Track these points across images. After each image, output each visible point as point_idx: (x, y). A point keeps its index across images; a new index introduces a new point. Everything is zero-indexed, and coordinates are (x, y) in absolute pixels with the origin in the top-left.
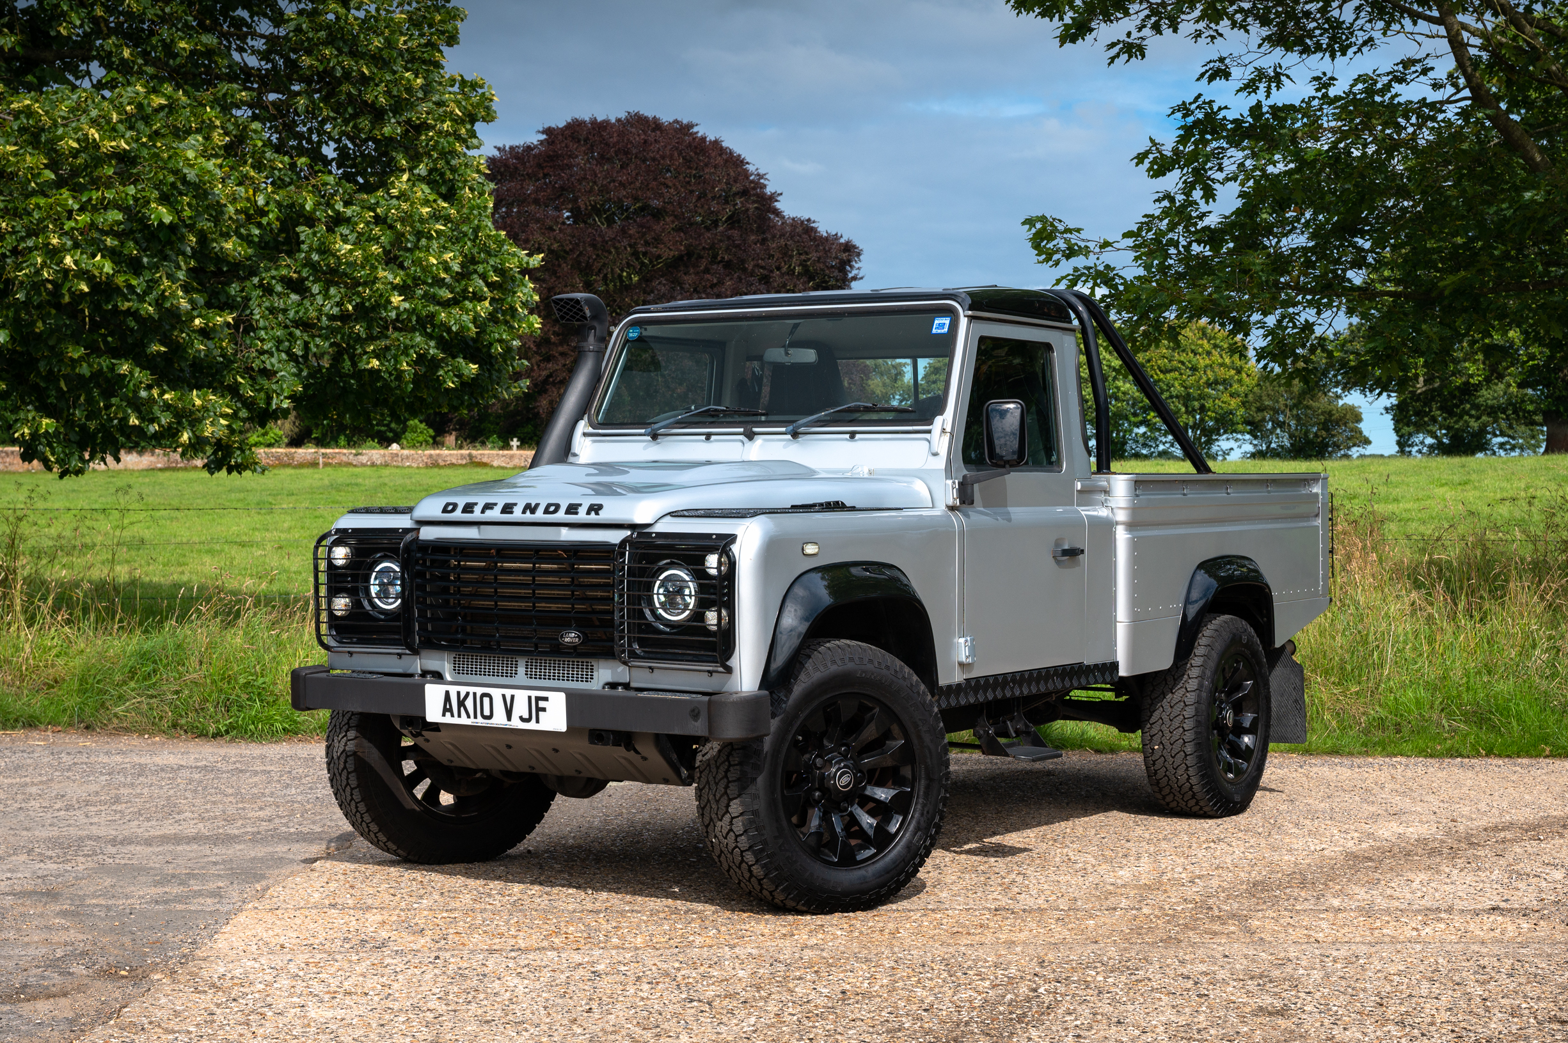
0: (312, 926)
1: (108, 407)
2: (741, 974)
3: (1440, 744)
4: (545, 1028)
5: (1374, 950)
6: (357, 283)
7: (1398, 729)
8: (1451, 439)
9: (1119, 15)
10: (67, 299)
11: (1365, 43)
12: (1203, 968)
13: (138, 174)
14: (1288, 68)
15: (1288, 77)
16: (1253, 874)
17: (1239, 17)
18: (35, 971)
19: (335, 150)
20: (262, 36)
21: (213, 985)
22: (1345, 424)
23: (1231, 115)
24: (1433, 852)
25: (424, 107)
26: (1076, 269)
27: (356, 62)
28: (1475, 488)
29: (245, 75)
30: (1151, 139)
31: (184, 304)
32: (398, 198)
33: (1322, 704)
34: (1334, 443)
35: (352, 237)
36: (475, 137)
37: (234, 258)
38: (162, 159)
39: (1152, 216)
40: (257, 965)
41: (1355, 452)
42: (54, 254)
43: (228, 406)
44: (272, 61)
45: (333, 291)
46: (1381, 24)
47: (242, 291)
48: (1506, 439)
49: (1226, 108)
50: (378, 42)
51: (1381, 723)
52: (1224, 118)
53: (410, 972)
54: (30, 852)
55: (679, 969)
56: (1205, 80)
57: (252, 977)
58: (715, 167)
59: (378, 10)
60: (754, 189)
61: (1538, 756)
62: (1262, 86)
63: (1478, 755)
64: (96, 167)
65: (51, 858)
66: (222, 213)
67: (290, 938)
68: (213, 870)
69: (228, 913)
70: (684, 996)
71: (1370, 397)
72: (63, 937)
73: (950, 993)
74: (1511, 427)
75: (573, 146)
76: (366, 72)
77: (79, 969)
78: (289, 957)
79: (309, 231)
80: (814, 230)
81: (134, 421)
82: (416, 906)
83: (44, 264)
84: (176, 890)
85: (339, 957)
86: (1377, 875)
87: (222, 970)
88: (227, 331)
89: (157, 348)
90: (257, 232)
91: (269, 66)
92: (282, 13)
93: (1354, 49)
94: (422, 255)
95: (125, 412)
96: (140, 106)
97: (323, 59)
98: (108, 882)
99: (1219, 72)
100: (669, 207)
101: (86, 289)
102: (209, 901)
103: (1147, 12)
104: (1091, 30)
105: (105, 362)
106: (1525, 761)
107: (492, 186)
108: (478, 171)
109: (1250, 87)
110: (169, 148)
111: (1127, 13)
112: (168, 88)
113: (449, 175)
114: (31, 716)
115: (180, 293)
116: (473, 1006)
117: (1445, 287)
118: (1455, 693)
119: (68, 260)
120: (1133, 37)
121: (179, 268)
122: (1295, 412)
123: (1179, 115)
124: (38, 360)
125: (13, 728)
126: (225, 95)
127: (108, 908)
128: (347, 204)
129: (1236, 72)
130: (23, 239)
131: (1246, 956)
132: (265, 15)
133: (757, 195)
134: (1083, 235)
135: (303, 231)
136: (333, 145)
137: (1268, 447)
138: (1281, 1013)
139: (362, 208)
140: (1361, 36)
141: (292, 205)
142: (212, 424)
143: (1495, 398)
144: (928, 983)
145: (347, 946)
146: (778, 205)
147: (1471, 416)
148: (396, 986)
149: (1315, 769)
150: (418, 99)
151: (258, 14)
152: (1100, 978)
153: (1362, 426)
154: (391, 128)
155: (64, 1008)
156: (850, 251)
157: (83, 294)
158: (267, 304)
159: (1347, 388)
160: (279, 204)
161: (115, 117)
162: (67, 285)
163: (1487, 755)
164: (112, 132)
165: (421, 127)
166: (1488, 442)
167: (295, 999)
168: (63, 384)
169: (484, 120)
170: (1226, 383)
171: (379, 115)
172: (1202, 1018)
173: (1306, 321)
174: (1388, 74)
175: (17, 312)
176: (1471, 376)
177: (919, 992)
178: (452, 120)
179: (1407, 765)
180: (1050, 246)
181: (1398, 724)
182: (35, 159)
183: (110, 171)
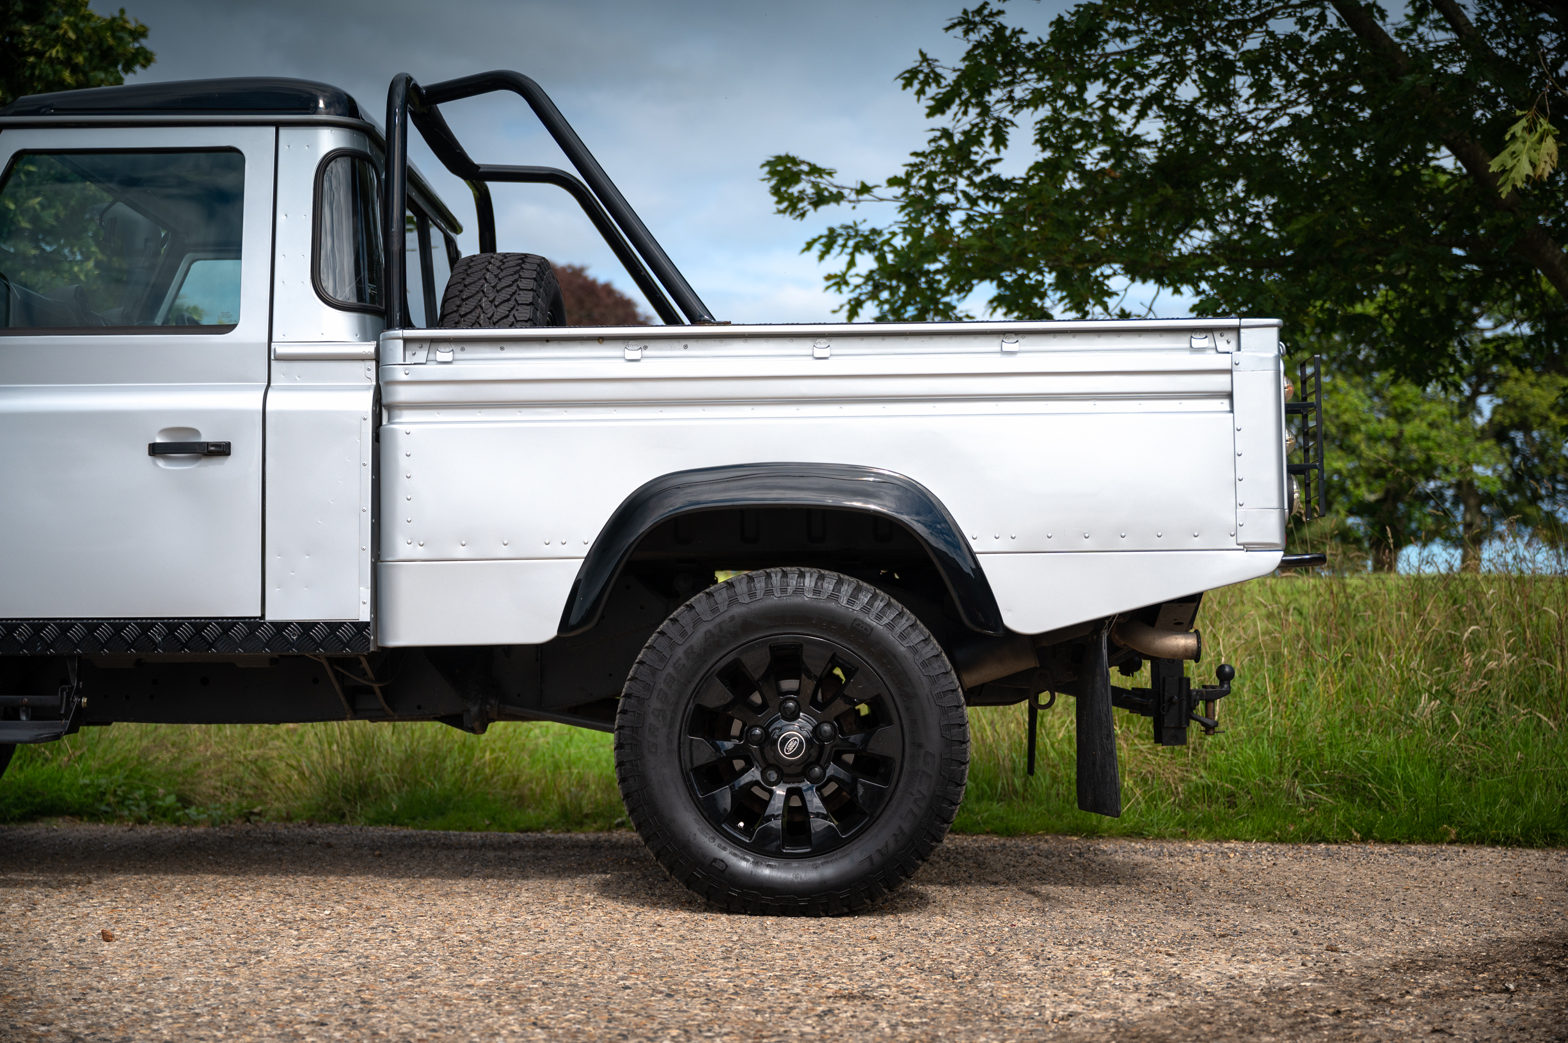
3: (1293, 823)
7: (1231, 800)
26: (827, 226)
30: (923, 55)
39: (923, 154)
51: (1207, 793)
61: (1439, 841)
63: (1350, 840)
106: (1421, 848)
118: (1312, 750)
123: (959, 31)
163: (1364, 840)
179: (1245, 854)
180: (795, 190)
181: (1232, 795)
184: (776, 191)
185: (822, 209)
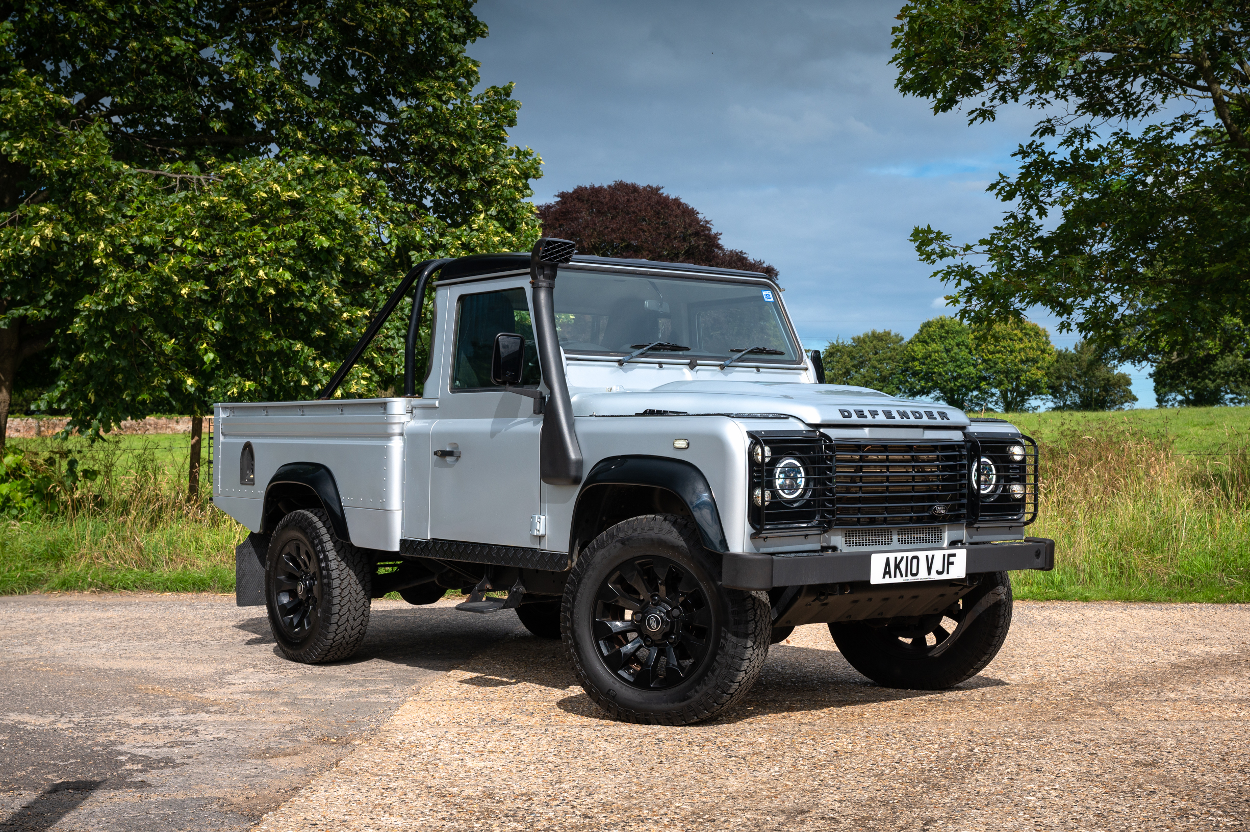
0: (456, 711)
1: (286, 374)
2: (760, 740)
3: (1223, 594)
4: (634, 773)
5: (1208, 725)
7: (1192, 583)
8: (1196, 395)
9: (977, 91)
10: (261, 300)
11: (1150, 108)
12: (1088, 736)
13: (306, 215)
14: (1096, 127)
15: (1095, 133)
16: (1108, 677)
17: (1061, 90)
18: (273, 739)
19: (432, 201)
20: (382, 124)
21: (398, 747)
22: (1119, 387)
23: (1057, 158)
24: (1234, 663)
25: (494, 169)
26: (946, 267)
27: (448, 139)
29: (373, 151)
30: (1000, 174)
31: (337, 303)
32: (477, 230)
33: (1137, 566)
34: (1112, 400)
36: (529, 188)
37: (369, 272)
38: (321, 205)
39: (1001, 228)
40: (424, 735)
41: (1126, 406)
42: (251, 270)
44: (390, 142)
46: (1160, 96)
47: (373, 296)
48: (1235, 396)
49: (1054, 153)
50: (462, 125)
51: (1178, 579)
52: (1053, 160)
53: (530, 739)
54: (255, 666)
55: (716, 738)
56: (1038, 135)
57: (422, 742)
58: (676, 216)
59: (462, 103)
60: (703, 231)
62: (1078, 140)
64: (278, 210)
65: (270, 670)
66: (360, 241)
67: (443, 718)
68: (380, 678)
69: (397, 703)
70: (724, 754)
71: (1138, 367)
72: (287, 718)
73: (911, 752)
74: (1238, 387)
75: (578, 205)
76: (455, 145)
77: (303, 738)
78: (445, 730)
79: (417, 254)
80: (745, 259)
81: (305, 382)
82: (524, 698)
83: (245, 277)
84: (358, 690)
85: (478, 730)
86: (1197, 678)
87: (401, 738)
88: (365, 321)
89: (319, 333)
90: (383, 255)
91: (387, 145)
92: (395, 109)
93: (1142, 113)
95: (298, 376)
96: (306, 169)
97: (426, 137)
99: (1048, 129)
100: (645, 245)
101: (274, 293)
102: (382, 696)
103: (996, 88)
104: (957, 102)
105: (285, 343)
107: (540, 221)
108: (531, 212)
109: (1068, 141)
110: (325, 198)
111: (982, 89)
112: (324, 159)
113: (511, 214)
115: (334, 295)
116: (579, 760)
119: (261, 273)
120: (986, 105)
121: (333, 278)
122: (1083, 379)
123: (1019, 157)
124: (241, 343)
126: (361, 164)
127: (315, 701)
128: (442, 235)
129: (1059, 129)
130: (231, 260)
131: (1117, 729)
132: (384, 111)
133: (705, 235)
134: (951, 242)
135: (413, 254)
136: (430, 198)
137: (1064, 404)
138: (1154, 764)
139: (453, 238)
140: (1146, 105)
141: (407, 237)
142: (356, 384)
143: (1225, 367)
144: (894, 746)
145: (483, 723)
146: (720, 242)
147: (1210, 379)
148: (522, 747)
149: (1135, 611)
150: (491, 163)
151: (379, 110)
152: (1016, 743)
153: (1131, 388)
154: (472, 184)
155: (297, 762)
156: (771, 272)
157: (271, 295)
159: (1121, 360)
160: (398, 236)
161: (290, 177)
162: (261, 290)
164: (289, 186)
165: (492, 183)
166: (1222, 398)
167: (455, 755)
168: (258, 359)
169: (534, 177)
170: (1035, 361)
171: (463, 174)
172: (1097, 768)
173: (1112, 303)
174: (1171, 125)
175: (227, 311)
176: (1211, 349)
177: (890, 752)
178: (513, 177)
179: (1201, 609)
180: (929, 249)
181: (1191, 581)
182: (238, 206)
183: (288, 212)
184: (919, 249)
185: (944, 259)
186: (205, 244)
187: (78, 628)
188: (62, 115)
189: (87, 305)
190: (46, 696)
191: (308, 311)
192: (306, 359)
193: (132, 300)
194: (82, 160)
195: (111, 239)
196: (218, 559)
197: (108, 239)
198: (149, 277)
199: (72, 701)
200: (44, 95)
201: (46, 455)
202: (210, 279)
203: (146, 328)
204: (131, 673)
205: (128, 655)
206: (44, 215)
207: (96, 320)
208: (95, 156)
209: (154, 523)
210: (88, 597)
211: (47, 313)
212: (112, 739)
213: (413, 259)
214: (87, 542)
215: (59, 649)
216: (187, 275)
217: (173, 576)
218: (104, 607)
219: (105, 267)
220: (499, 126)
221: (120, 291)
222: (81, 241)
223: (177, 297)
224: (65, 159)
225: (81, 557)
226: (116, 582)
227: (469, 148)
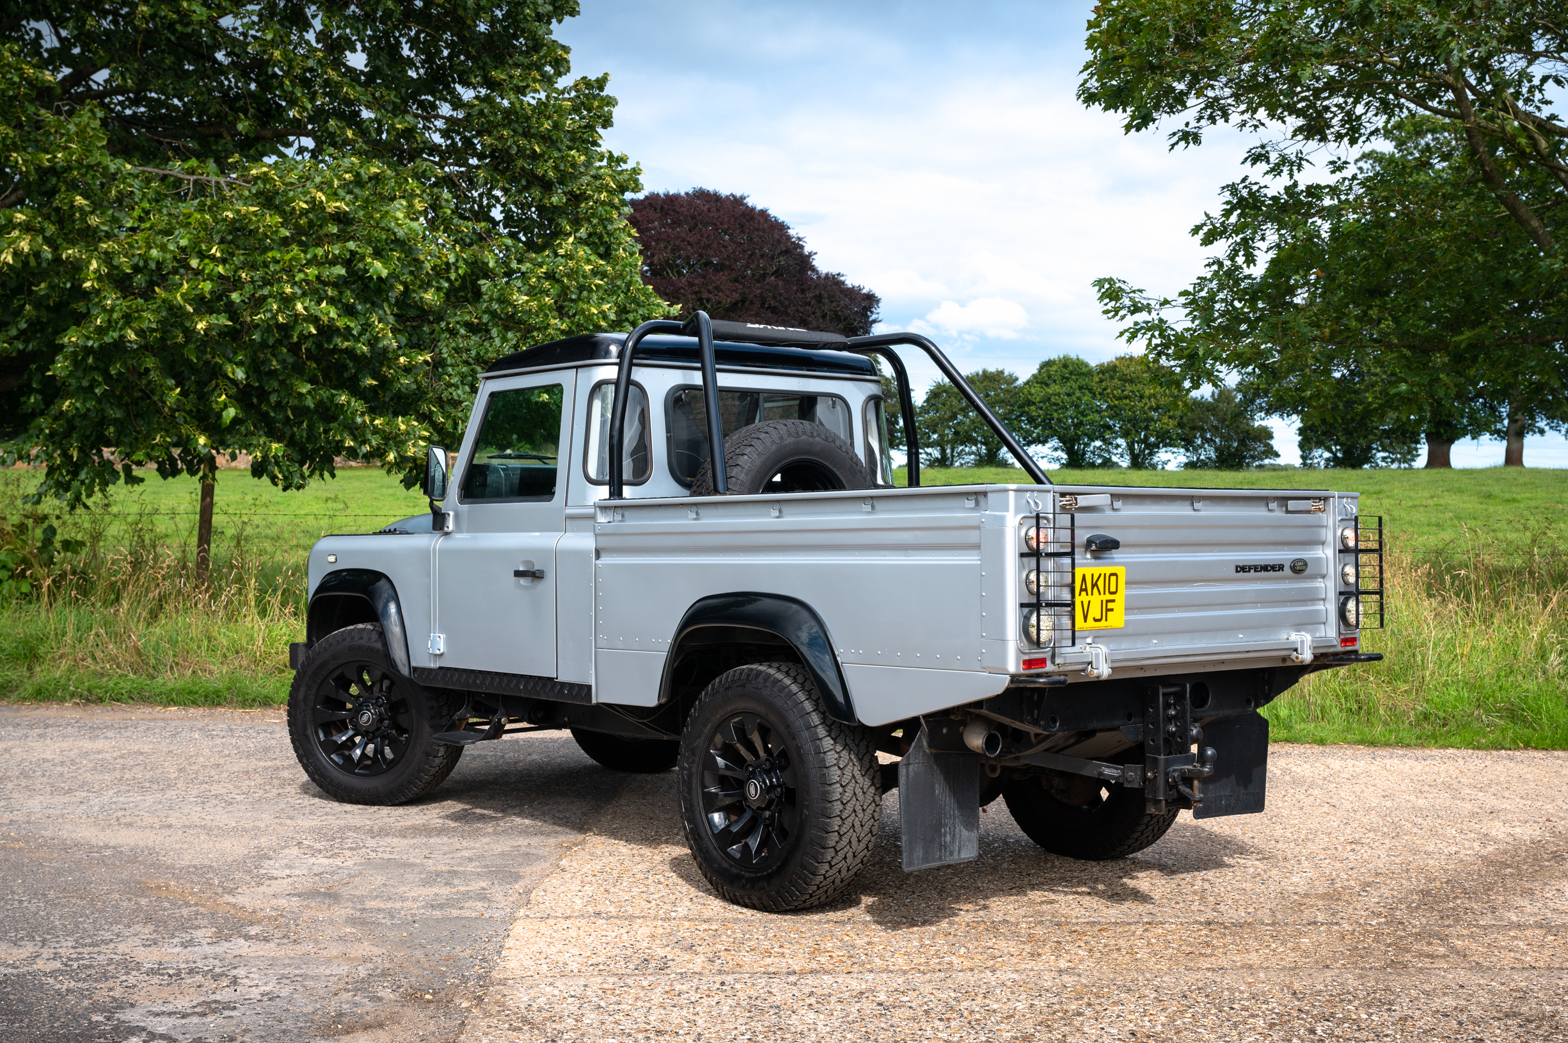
0: (589, 940)
1: (327, 431)
6: (530, 329)
9: (1179, 108)
10: (296, 339)
11: (1372, 133)
13: (355, 233)
14: (1308, 154)
15: (1308, 161)
17: (1279, 110)
18: (344, 996)
19: (502, 212)
20: (443, 117)
21: (525, 1020)
22: (1260, 441)
23: (1270, 193)
25: (585, 180)
26: (1136, 324)
27: (530, 142)
28: (1388, 497)
29: (431, 150)
31: (393, 344)
32: (564, 257)
34: (1251, 456)
35: (525, 288)
36: (627, 206)
37: (430, 305)
38: (374, 220)
39: (1205, 279)
41: (1267, 462)
42: (287, 301)
43: (425, 430)
44: (453, 139)
45: (510, 335)
47: (433, 333)
49: (1266, 187)
50: (547, 125)
52: (1265, 196)
54: (299, 844)
56: (1249, 163)
57: (558, 1008)
58: (763, 231)
59: (547, 97)
60: (794, 249)
62: (1286, 169)
64: (322, 226)
65: (320, 851)
66: (420, 268)
69: (504, 922)
72: (360, 950)
74: (1386, 443)
76: (538, 150)
77: (387, 994)
78: (583, 981)
80: (843, 283)
81: (349, 442)
82: (673, 914)
83: (279, 310)
84: (445, 891)
85: (630, 982)
87: (526, 999)
89: (371, 382)
90: (446, 285)
91: (449, 142)
92: (460, 99)
93: (1364, 138)
94: (585, 306)
95: (341, 435)
96: (356, 175)
97: (501, 138)
98: (379, 880)
99: (1260, 157)
101: (314, 332)
102: (480, 905)
103: (1203, 105)
104: (1154, 120)
105: (326, 394)
107: (639, 246)
108: (630, 235)
109: (1276, 170)
110: (379, 211)
111: (1186, 106)
112: (377, 162)
113: (606, 239)
114: (266, 697)
115: (390, 334)
117: (1461, 342)
119: (299, 307)
120: (1191, 126)
121: (387, 313)
122: (1220, 431)
123: (1229, 193)
124: (270, 393)
125: (251, 707)
126: (421, 169)
127: (391, 914)
128: (520, 261)
130: (260, 288)
132: (446, 100)
133: (797, 254)
134: (1145, 295)
135: (485, 284)
136: (500, 208)
137: (1198, 459)
139: (533, 265)
141: (477, 262)
142: (414, 445)
145: (632, 967)
146: (814, 263)
150: (581, 173)
151: (440, 100)
153: (1272, 442)
154: (557, 198)
156: (870, 300)
157: (310, 334)
158: (454, 345)
160: (466, 261)
161: (336, 183)
162: (297, 327)
164: (335, 195)
165: (582, 197)
166: (1373, 456)
168: (290, 414)
169: (633, 191)
170: (1166, 409)
171: (547, 186)
178: (607, 191)
182: (273, 219)
183: (334, 230)
185: (1135, 313)
186: (227, 266)
187: (59, 768)
188: (44, 95)
189: (73, 339)
190: (20, 902)
191: (356, 355)
192: (354, 414)
193: (132, 336)
194: (71, 155)
195: (108, 257)
196: (237, 664)
197: (103, 256)
198: (155, 306)
199: (57, 913)
200: (22, 69)
201: (16, 519)
202: (231, 310)
203: (147, 370)
204: (133, 857)
205: (128, 820)
206: (20, 224)
207: (84, 359)
208: (88, 151)
209: (154, 616)
210: (70, 713)
211: (21, 347)
212: (117, 993)
213: (484, 289)
214: (68, 639)
215: (35, 804)
216: (204, 305)
217: (180, 684)
218: (93, 732)
219: (97, 292)
220: (590, 128)
221: (117, 323)
222: (68, 258)
223: (189, 333)
224: (48, 153)
225: (61, 657)
226: (106, 692)
227: (556, 154)
